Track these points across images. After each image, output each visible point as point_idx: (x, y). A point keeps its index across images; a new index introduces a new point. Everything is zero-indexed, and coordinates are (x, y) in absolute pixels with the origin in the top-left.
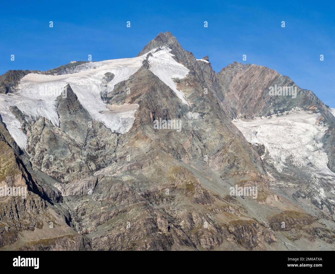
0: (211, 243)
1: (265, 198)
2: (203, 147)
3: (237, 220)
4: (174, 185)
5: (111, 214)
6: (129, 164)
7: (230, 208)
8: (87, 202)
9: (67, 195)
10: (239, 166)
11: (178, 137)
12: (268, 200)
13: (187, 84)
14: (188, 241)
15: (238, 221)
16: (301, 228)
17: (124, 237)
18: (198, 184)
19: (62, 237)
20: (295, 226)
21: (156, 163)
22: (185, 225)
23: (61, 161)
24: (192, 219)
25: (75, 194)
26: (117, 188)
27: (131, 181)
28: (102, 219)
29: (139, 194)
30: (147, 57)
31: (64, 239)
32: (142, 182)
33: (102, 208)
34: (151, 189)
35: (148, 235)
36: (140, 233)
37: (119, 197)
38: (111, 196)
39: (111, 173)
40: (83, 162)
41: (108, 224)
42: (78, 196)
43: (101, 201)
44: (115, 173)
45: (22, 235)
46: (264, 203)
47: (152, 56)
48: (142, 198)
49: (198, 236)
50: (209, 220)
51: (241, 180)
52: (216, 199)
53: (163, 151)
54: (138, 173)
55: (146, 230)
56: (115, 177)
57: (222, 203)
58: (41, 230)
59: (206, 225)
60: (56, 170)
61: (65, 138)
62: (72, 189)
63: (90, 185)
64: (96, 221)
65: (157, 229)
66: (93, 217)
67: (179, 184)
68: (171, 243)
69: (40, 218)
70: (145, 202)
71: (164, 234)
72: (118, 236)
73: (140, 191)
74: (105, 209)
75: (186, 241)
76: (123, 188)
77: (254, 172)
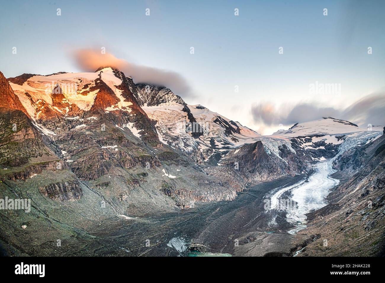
0: (130, 166)
1: (157, 145)
2: (127, 120)
3: (143, 155)
4: (112, 137)
5: (79, 151)
6: (89, 126)
7: (140, 149)
8: (66, 144)
9: (56, 140)
11: (115, 114)
13: (120, 88)
14: (118, 164)
16: (172, 160)
17: (86, 162)
18: (124, 137)
19: (53, 161)
20: (170, 159)
22: (117, 157)
23: (53, 122)
24: (121, 154)
25: (60, 139)
26: (82, 137)
27: (90, 135)
28: (74, 153)
29: (94, 141)
30: (101, 73)
31: (54, 162)
32: (96, 135)
33: (75, 147)
34: (101, 139)
35: (99, 161)
36: (94, 160)
37: (84, 142)
38: (79, 142)
39: (80, 130)
40: (65, 123)
41: (77, 155)
42: (62, 141)
43: (74, 144)
44: (82, 130)
45: (31, 160)
46: (156, 148)
47: (103, 72)
49: (124, 162)
50: (129, 155)
52: (133, 145)
53: (107, 121)
55: (98, 158)
56: (82, 132)
57: (136, 147)
58: (41, 157)
59: (128, 157)
60: (50, 127)
61: (55, 111)
62: (59, 137)
63: (68, 135)
64: (71, 154)
65: (103, 158)
66: (69, 152)
67: (115, 137)
68: (110, 166)
69: (41, 151)
70: (97, 145)
71: (106, 161)
72: (83, 161)
73: (95, 139)
74: (76, 148)
75: (117, 164)
76: (86, 138)
77: (152, 133)
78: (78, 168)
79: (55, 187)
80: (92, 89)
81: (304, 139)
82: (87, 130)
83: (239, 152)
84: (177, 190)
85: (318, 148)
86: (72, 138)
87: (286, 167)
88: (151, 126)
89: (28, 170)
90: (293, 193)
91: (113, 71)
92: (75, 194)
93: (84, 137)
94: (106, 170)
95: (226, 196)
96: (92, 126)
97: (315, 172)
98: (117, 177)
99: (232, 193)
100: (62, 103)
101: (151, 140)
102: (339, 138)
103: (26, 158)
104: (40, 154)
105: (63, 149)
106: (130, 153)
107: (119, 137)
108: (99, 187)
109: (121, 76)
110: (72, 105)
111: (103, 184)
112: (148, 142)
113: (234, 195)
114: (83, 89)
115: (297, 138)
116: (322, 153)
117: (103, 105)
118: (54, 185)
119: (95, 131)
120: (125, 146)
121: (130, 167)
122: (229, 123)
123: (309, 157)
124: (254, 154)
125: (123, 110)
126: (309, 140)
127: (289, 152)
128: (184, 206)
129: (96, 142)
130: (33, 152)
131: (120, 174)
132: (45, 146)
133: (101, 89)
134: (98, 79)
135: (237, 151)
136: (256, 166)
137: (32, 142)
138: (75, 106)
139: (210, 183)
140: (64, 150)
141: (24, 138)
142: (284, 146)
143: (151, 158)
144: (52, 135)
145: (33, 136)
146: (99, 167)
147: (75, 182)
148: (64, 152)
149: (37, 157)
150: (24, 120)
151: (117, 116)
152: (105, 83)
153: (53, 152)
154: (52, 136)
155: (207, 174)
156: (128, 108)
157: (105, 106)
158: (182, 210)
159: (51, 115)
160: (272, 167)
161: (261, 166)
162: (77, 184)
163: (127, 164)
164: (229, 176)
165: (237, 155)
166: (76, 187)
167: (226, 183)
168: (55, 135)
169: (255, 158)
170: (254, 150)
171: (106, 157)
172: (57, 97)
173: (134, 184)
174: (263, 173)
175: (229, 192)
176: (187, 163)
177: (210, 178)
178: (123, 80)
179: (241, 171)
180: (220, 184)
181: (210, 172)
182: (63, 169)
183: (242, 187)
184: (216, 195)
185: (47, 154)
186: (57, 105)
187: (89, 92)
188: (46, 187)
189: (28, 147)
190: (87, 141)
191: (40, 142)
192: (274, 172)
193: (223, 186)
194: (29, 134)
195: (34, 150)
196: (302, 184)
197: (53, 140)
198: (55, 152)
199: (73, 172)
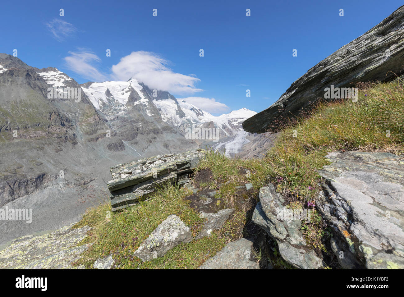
2: (146, 109)
5: (122, 126)
6: (126, 112)
7: (152, 125)
8: (115, 122)
11: (139, 106)
13: (142, 91)
16: (169, 130)
18: (145, 119)
20: (167, 130)
21: (134, 113)
22: (141, 129)
24: (143, 128)
25: (111, 120)
27: (127, 117)
28: (119, 127)
29: (129, 121)
30: (131, 82)
32: (130, 118)
33: (119, 124)
38: (122, 121)
39: (121, 114)
43: (119, 122)
45: (98, 131)
46: (161, 124)
52: (149, 123)
53: (135, 110)
55: (131, 130)
56: (122, 116)
59: (146, 129)
63: (115, 118)
64: (117, 128)
66: (117, 126)
67: (140, 119)
68: (138, 134)
70: (131, 123)
71: (136, 131)
72: (124, 132)
75: (141, 133)
78: (122, 135)
80: (127, 92)
81: (234, 120)
82: (125, 115)
88: (158, 112)
89: (98, 137)
90: (226, 145)
91: (138, 82)
92: (121, 149)
93: (124, 118)
94: (136, 136)
96: (128, 113)
97: (237, 135)
98: (141, 139)
100: (111, 99)
103: (96, 131)
104: (102, 128)
106: (148, 127)
107: (142, 119)
108: (133, 144)
109: (142, 84)
110: (116, 100)
111: (135, 143)
114: (121, 91)
115: (231, 119)
118: (111, 144)
120: (145, 123)
122: (198, 110)
123: (236, 129)
125: (143, 103)
126: (236, 121)
127: (227, 127)
130: (99, 127)
131: (143, 138)
133: (131, 92)
134: (130, 86)
135: (201, 126)
137: (98, 122)
138: (118, 101)
141: (94, 120)
142: (225, 124)
146: (132, 135)
149: (101, 130)
152: (134, 88)
156: (146, 102)
157: (134, 101)
163: (146, 133)
166: (122, 145)
170: (209, 126)
171: (135, 129)
172: (108, 95)
173: (150, 143)
185: (106, 128)
187: (125, 93)
188: (107, 145)
189: (96, 125)
190: (125, 121)
191: (102, 123)
194: (96, 118)
197: (108, 120)
199: (120, 137)
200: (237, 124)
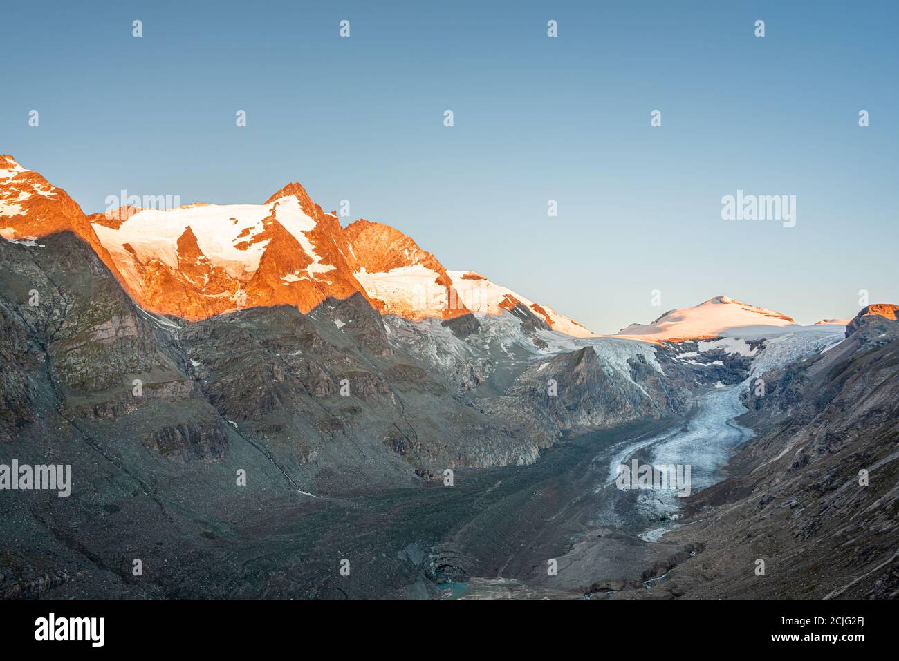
0: (326, 392)
1: (382, 352)
2: (324, 300)
4: (293, 334)
5: (227, 360)
6: (248, 312)
7: (347, 359)
8: (202, 347)
9: (181, 338)
10: (359, 319)
11: (301, 287)
12: (384, 354)
13: (313, 237)
14: (303, 389)
15: (354, 372)
16: (412, 381)
17: (238, 383)
18: (317, 335)
20: (407, 379)
21: (277, 312)
22: (301, 374)
23: (176, 304)
24: (309, 368)
25: (189, 338)
26: (234, 334)
27: (249, 329)
28: (217, 365)
29: (257, 341)
30: (275, 206)
31: (174, 383)
32: (261, 330)
33: (217, 354)
34: (270, 337)
35: (264, 382)
36: (255, 381)
37: (236, 343)
38: (227, 343)
39: (229, 319)
40: (200, 306)
41: (222, 370)
42: (192, 340)
43: (217, 347)
44: (233, 319)
45: (128, 378)
46: (380, 356)
47: (279, 204)
48: (261, 346)
49: (315, 386)
50: (325, 371)
51: (360, 333)
52: (334, 350)
54: (257, 320)
55: (262, 377)
56: (233, 324)
57: (340, 354)
58: (149, 373)
59: (324, 375)
60: (170, 313)
61: (182, 281)
62: (187, 333)
63: (206, 330)
64: (210, 367)
65: (273, 377)
66: (206, 362)
67: (298, 334)
68: (286, 391)
69: (148, 361)
70: (262, 350)
71: (279, 382)
72: (232, 382)
73: (258, 338)
74: (221, 355)
75: (301, 390)
76: (241, 335)
77: (373, 326)
78: (223, 396)
79: (174, 434)
80: (258, 239)
81: (681, 345)
82: (244, 320)
83: (547, 367)
84: (419, 443)
85: (709, 364)
86: (214, 335)
87: (642, 400)
88: (372, 313)
89: (122, 399)
90: (654, 452)
91: (299, 201)
92: (213, 449)
93: (238, 333)
94: (278, 400)
95: (517, 457)
96: (254, 312)
97: (702, 410)
98: (298, 415)
99: (530, 452)
100: (196, 264)
101: (370, 341)
102: (753, 344)
103: (119, 375)
104: (146, 366)
105: (194, 357)
106: (327, 367)
107: (307, 335)
108: (261, 434)
109: (315, 212)
110: (215, 269)
111: (270, 428)
112: (365, 344)
113: (533, 456)
114: (238, 237)
115: (668, 342)
116: (718, 374)
117: (277, 269)
118: (172, 430)
119: (259, 322)
120: (317, 352)
121: (326, 396)
122: (529, 307)
123: (691, 381)
124: (578, 374)
125: (316, 280)
126: (693, 348)
127: (650, 370)
128: (431, 476)
129: (260, 343)
130: (133, 363)
131: (306, 409)
132: (158, 351)
133: (274, 239)
134: (268, 219)
135: (543, 366)
136: (581, 397)
137: (132, 342)
138: (221, 272)
139: (486, 431)
140: (196, 359)
141: (116, 335)
142: (641, 357)
143: (370, 376)
144: (174, 329)
145: (133, 332)
146: (263, 394)
147: (215, 424)
148: (195, 364)
149: (140, 373)
150: (118, 299)
151: (304, 291)
152: (284, 226)
153: (173, 364)
154: (173, 331)
155: (482, 412)
156: (326, 276)
157: (281, 271)
158: (428, 482)
159: (173, 289)
160: (614, 399)
161: (591, 397)
162: (219, 428)
163: (320, 388)
164: (526, 417)
165: (544, 375)
166: (215, 434)
167: (518, 431)
168: (180, 328)
169: (578, 382)
170: (577, 364)
171: (278, 374)
172: (187, 252)
173: (333, 429)
174: (595, 413)
175: (523, 449)
176: (441, 387)
177: (486, 420)
178: (318, 221)
179: (550, 407)
180: (506, 432)
181: (488, 407)
182: (192, 398)
183: (551, 437)
184: (497, 455)
185: (162, 367)
186: (185, 268)
187: (250, 244)
188: (156, 434)
189: (123, 353)
190: (242, 342)
191: (148, 344)
192: (618, 410)
193: (512, 436)
194: (127, 326)
195: (135, 358)
196: (675, 435)
197: (176, 339)
198: (179, 363)
199: (213, 404)
200: (693, 362)
